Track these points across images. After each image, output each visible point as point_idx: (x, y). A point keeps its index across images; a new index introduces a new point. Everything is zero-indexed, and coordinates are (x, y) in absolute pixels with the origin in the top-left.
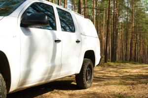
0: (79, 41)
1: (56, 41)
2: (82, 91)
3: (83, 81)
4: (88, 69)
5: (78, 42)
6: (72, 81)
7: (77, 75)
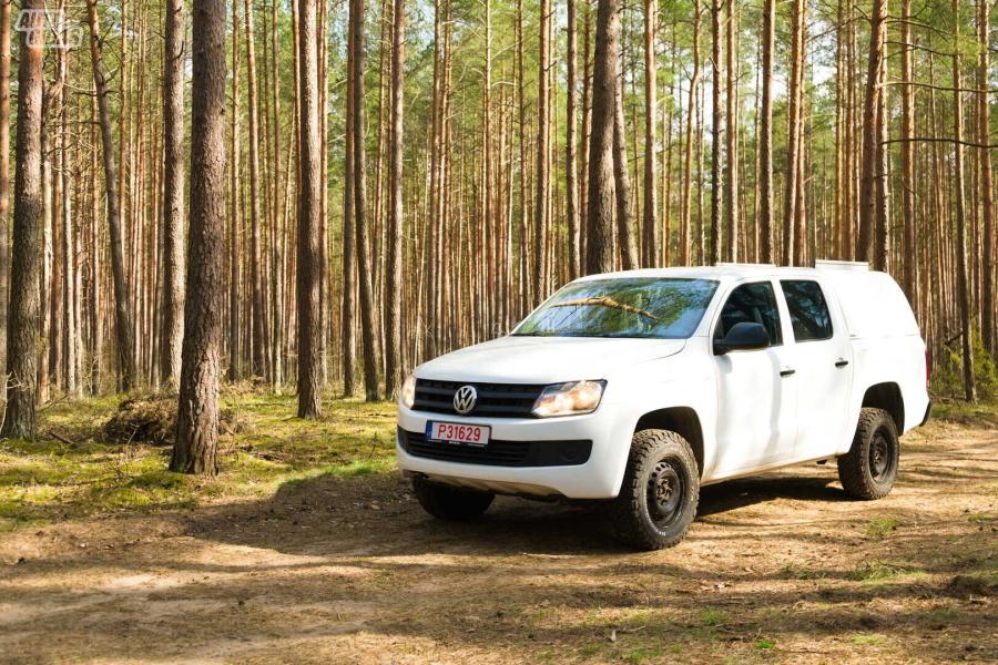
0: (846, 363)
1: (783, 374)
2: (858, 505)
3: (859, 475)
4: (878, 441)
5: (841, 364)
6: (831, 480)
7: (841, 459)
